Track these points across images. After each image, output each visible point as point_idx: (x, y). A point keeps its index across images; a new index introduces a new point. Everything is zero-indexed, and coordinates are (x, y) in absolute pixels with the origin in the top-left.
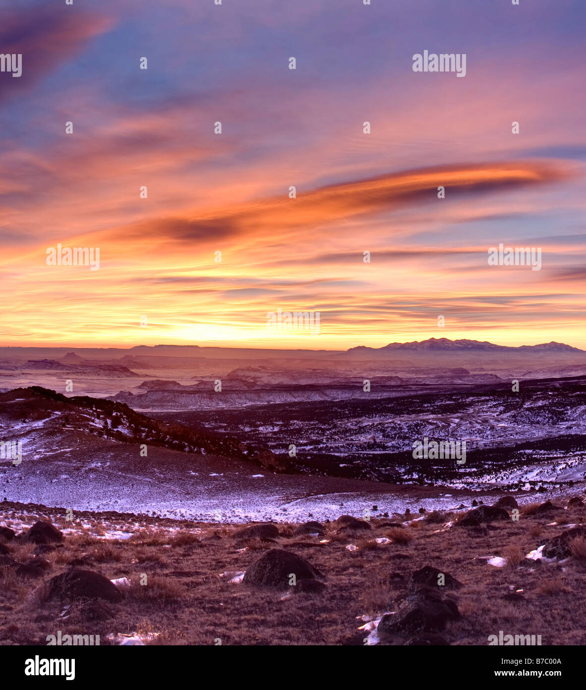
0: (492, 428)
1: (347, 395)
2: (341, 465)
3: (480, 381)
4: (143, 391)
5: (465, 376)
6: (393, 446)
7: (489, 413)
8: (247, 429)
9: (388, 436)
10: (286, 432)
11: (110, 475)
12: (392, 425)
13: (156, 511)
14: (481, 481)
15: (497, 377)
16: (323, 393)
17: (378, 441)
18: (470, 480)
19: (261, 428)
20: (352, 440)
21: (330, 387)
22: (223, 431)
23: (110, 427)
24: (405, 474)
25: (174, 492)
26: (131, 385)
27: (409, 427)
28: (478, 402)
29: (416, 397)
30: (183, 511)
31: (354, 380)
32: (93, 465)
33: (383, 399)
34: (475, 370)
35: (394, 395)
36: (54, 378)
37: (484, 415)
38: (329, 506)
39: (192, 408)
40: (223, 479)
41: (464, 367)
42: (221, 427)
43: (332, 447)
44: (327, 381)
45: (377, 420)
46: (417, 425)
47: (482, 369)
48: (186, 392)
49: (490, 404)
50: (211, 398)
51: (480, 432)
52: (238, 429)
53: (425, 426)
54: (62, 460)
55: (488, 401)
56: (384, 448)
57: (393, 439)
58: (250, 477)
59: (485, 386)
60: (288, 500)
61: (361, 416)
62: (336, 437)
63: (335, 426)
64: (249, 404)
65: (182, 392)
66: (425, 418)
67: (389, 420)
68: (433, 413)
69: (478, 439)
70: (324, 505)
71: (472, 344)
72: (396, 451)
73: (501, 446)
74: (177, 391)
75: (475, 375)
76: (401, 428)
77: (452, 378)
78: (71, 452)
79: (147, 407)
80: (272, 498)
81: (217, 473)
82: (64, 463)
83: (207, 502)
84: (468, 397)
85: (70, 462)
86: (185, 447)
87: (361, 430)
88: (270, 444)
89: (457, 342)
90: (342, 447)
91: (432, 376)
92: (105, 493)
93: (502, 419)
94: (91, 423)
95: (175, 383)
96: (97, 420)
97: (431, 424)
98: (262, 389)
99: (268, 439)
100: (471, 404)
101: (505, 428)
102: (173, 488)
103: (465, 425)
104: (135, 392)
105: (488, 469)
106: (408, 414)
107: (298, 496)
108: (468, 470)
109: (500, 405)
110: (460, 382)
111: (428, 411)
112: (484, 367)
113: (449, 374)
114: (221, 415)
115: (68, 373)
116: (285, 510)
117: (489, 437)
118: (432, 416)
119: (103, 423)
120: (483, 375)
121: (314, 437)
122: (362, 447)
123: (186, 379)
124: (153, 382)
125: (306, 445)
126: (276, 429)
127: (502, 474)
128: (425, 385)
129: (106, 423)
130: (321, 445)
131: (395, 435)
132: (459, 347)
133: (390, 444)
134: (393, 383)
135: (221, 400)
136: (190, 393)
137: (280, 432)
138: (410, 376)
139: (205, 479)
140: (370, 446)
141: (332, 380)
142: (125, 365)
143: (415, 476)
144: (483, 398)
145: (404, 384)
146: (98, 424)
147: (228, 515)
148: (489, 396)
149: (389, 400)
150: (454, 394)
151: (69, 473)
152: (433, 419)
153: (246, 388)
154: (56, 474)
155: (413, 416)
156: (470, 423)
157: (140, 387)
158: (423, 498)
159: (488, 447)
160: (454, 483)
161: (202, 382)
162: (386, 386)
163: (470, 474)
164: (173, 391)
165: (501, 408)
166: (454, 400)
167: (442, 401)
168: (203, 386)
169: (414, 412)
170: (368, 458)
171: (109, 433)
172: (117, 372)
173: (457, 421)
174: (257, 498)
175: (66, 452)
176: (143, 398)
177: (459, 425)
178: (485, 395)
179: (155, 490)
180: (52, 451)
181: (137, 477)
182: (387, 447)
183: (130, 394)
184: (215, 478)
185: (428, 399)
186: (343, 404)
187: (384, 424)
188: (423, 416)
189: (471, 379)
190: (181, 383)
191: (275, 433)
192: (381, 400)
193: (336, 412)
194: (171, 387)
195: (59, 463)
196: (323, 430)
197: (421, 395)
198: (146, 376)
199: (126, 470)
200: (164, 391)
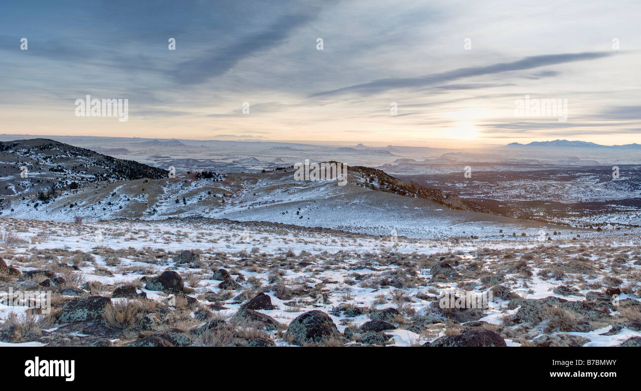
0: (591, 191)
1: (506, 169)
2: (500, 206)
3: (586, 164)
4: (397, 164)
5: (577, 161)
6: (530, 197)
7: (589, 182)
8: (449, 185)
9: (528, 192)
10: (470, 187)
11: (363, 206)
12: (531, 186)
13: (383, 226)
14: (580, 219)
15: (597, 162)
16: (492, 167)
17: (522, 194)
18: (574, 219)
19: (457, 185)
20: (507, 193)
21: (497, 164)
22: (437, 185)
23: (368, 182)
24: (536, 212)
25: (394, 216)
26: (391, 160)
27: (540, 187)
28: (583, 176)
29: (546, 171)
30: (397, 226)
31: (511, 161)
32: (355, 202)
33: (526, 172)
34: (583, 158)
35: (533, 169)
36: (351, 157)
37: (586, 183)
38: (475, 228)
39: (421, 173)
40: (421, 211)
41: (577, 156)
42: (436, 183)
43: (495, 196)
44: (495, 161)
45: (522, 183)
46: (545, 187)
47: (588, 158)
48: (418, 165)
49: (591, 177)
50: (431, 169)
51: (583, 192)
52: (445, 184)
53: (550, 187)
54: (340, 199)
55: (589, 175)
56: (526, 198)
57: (531, 193)
58: (435, 210)
59: (590, 167)
60: (454, 224)
61: (512, 180)
62: (498, 191)
63: (498, 185)
64: (452, 172)
65: (416, 165)
66: (550, 183)
67: (529, 183)
68: (555, 180)
69: (582, 196)
70: (473, 227)
71: (581, 143)
72: (532, 200)
73: (596, 201)
74: (414, 164)
75: (583, 161)
76: (535, 188)
77: (569, 161)
78: (344, 195)
79: (399, 172)
80: (445, 222)
81: (418, 207)
82: (340, 200)
83: (411, 222)
84: (577, 173)
85: (343, 200)
86: (406, 193)
87: (513, 188)
88: (461, 193)
89: (573, 142)
90: (501, 196)
91: (556, 160)
92: (359, 216)
93: (598, 186)
94: (358, 180)
95: (413, 160)
96: (362, 179)
97: (554, 186)
98: (459, 164)
99: (461, 190)
100: (579, 177)
101: (599, 191)
102: (394, 214)
103: (574, 188)
104: (393, 164)
105: (586, 214)
106: (540, 180)
107: (459, 222)
108: (574, 213)
109: (597, 178)
110: (574, 164)
111: (552, 179)
112: (589, 156)
113: (567, 159)
114: (436, 177)
115: (358, 154)
116: (451, 229)
117: (589, 196)
118: (554, 182)
119: (365, 180)
120: (588, 161)
121: (486, 190)
122: (512, 197)
123: (419, 159)
124: (401, 159)
125: (481, 194)
126: (465, 185)
127: (594, 217)
128: (552, 165)
129: (367, 180)
130: (489, 195)
131: (532, 191)
132: (574, 145)
133: (528, 196)
134: (533, 163)
135: (437, 169)
136: (421, 165)
137: (467, 187)
138: (544, 160)
139: (411, 210)
140: (518, 197)
141: (498, 160)
142: (387, 150)
143: (542, 214)
144: (587, 174)
145: (540, 164)
146: (363, 180)
147: (420, 230)
148: (590, 173)
149: (530, 172)
150: (569, 171)
151: (342, 205)
152: (555, 184)
153: (450, 163)
154: (335, 206)
155: (543, 181)
156: (578, 187)
157: (395, 162)
158: (530, 227)
159: (588, 201)
160: (564, 220)
161: (427, 160)
162: (530, 165)
163: (574, 216)
164: (412, 164)
165: (598, 180)
166: (569, 174)
167: (561, 174)
168: (427, 162)
169: (544, 179)
170: (516, 203)
171: (367, 185)
172: (384, 154)
173: (569, 185)
174: (437, 221)
175: (342, 195)
176: (396, 168)
177: (570, 188)
178: (588, 172)
179: (385, 215)
180: (336, 194)
181: (377, 208)
182: (527, 198)
183: (390, 165)
184: (417, 210)
185: (553, 172)
186: (503, 174)
187: (526, 185)
188: (549, 182)
189: (580, 162)
190: (417, 160)
191: (464, 187)
192: (525, 172)
193: (499, 177)
194: (410, 162)
195: (338, 200)
196: (491, 187)
197: (549, 171)
198: (399, 156)
199: (371, 204)
200: (407, 164)
